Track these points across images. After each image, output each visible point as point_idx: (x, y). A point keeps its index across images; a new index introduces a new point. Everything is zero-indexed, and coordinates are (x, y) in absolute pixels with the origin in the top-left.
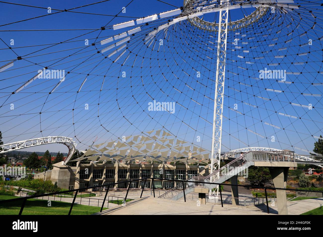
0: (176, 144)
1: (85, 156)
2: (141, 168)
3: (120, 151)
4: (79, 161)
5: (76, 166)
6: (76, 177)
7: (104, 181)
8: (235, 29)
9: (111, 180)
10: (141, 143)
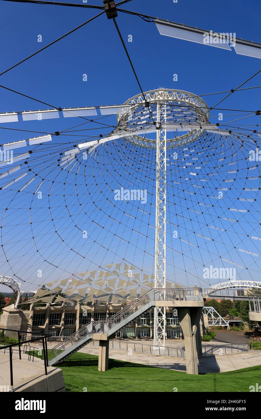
0: (144, 280)
1: (38, 297)
2: (108, 311)
3: (78, 289)
4: (33, 304)
5: (29, 310)
6: (29, 323)
7: (63, 328)
8: (183, 144)
9: (71, 327)
10: (101, 279)
